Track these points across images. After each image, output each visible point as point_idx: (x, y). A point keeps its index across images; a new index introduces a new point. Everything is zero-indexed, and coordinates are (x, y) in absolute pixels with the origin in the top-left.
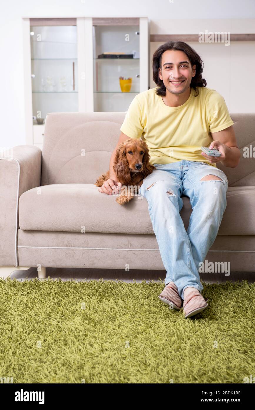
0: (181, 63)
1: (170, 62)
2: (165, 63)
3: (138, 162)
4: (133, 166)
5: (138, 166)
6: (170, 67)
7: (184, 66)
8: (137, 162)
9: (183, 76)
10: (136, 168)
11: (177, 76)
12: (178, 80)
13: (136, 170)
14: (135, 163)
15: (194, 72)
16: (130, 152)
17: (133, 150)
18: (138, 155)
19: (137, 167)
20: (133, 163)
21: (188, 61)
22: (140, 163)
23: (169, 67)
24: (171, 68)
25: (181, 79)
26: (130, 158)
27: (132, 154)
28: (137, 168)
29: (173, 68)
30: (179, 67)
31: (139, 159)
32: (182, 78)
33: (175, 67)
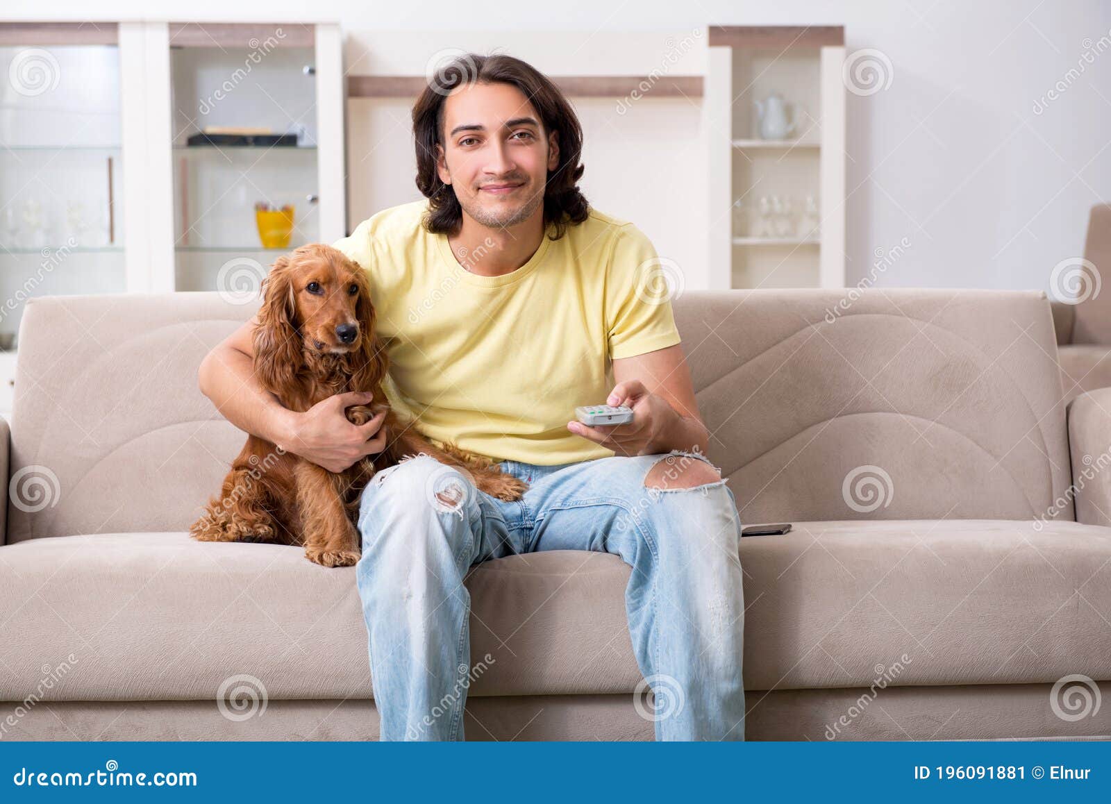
0: (513, 124)
1: (474, 123)
2: (455, 127)
3: (344, 318)
4: (329, 331)
5: (344, 330)
6: (475, 137)
7: (521, 135)
8: (340, 320)
9: (519, 167)
10: (339, 340)
11: (498, 167)
12: (504, 183)
13: (338, 345)
14: (335, 320)
15: (554, 153)
16: (314, 288)
17: (325, 278)
18: (343, 296)
19: (343, 335)
20: (327, 320)
21: (533, 118)
22: (352, 321)
23: (470, 141)
24: (479, 142)
25: (513, 179)
26: (314, 308)
27: (321, 295)
28: (344, 340)
29: (485, 143)
30: (505, 136)
31: (344, 310)
32: (518, 177)
33: (493, 142)
